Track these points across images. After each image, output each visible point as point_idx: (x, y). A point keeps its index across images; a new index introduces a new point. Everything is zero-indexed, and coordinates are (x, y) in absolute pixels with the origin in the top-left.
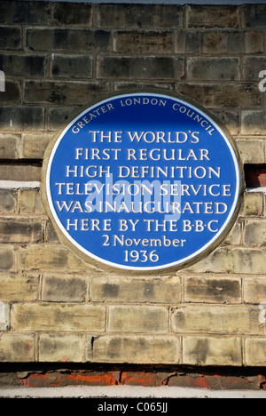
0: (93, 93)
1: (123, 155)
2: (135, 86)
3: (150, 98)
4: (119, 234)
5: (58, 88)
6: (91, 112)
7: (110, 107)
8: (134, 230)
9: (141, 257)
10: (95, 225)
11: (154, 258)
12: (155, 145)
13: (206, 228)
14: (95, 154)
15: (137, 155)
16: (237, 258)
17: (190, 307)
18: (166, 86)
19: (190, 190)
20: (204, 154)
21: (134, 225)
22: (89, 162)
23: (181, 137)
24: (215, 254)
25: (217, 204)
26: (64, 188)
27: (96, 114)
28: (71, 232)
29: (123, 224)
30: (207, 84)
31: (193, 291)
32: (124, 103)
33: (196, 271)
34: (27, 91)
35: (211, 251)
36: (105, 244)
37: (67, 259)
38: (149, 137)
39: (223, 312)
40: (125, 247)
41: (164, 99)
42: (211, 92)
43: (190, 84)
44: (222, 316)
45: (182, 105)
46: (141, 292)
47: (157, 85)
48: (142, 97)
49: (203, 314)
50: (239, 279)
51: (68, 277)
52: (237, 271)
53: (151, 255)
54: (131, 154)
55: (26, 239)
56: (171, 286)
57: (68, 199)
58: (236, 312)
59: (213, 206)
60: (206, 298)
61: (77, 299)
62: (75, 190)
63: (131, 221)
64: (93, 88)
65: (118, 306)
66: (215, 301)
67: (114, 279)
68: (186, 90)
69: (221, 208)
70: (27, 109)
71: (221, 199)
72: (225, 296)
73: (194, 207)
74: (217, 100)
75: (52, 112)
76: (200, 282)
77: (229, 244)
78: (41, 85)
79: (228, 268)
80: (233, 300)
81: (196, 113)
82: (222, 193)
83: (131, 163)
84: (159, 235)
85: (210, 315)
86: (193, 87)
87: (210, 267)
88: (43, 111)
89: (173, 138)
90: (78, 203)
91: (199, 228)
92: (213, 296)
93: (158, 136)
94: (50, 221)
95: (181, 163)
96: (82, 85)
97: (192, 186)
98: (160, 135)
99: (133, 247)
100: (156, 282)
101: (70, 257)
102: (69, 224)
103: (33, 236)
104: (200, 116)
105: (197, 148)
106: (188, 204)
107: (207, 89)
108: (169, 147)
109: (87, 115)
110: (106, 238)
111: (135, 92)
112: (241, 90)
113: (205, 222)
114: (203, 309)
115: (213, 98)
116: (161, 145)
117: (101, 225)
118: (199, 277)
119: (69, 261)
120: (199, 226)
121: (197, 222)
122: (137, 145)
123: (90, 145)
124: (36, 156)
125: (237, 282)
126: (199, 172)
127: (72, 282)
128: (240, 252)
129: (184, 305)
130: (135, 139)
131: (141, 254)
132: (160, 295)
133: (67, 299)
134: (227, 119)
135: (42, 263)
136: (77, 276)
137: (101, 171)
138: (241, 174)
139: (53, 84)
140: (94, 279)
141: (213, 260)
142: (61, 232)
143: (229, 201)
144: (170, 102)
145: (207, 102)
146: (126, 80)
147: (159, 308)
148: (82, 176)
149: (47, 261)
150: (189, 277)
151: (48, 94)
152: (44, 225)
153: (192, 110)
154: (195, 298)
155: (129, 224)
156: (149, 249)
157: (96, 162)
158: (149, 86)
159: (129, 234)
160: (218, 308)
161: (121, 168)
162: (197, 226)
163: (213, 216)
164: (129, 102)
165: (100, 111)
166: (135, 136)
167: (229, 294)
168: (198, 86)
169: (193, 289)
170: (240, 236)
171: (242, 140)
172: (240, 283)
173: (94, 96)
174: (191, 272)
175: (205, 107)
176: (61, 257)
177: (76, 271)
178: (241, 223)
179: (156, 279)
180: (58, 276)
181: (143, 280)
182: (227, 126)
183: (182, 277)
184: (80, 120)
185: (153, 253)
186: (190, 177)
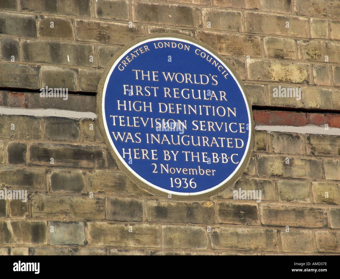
0: (131, 34)
1: (161, 92)
2: (163, 30)
4: (165, 163)
5: (103, 28)
6: (132, 52)
7: (147, 48)
8: (175, 160)
9: (184, 184)
10: (145, 155)
11: (193, 185)
13: (230, 160)
14: (139, 91)
15: (172, 93)
16: (254, 186)
17: (223, 228)
18: (187, 33)
19: (215, 127)
20: (223, 96)
21: (175, 156)
22: (135, 98)
24: (237, 183)
25: (236, 140)
27: (135, 54)
28: (127, 160)
29: (166, 153)
30: (219, 33)
31: (223, 213)
32: (157, 46)
33: (224, 197)
34: (78, 29)
36: (154, 172)
37: (125, 184)
38: (180, 78)
39: (246, 232)
40: (170, 175)
42: (222, 41)
43: (206, 32)
44: (246, 235)
45: (202, 51)
46: (185, 214)
47: (181, 31)
48: (171, 41)
49: (232, 234)
50: (256, 205)
51: (128, 199)
53: (191, 183)
54: (167, 92)
55: (91, 165)
56: (207, 209)
58: (256, 232)
59: (234, 141)
60: (234, 220)
61: (136, 219)
62: (126, 123)
63: (172, 152)
64: (132, 30)
65: (169, 226)
66: (240, 223)
67: (164, 203)
68: (203, 38)
70: (80, 46)
71: (238, 135)
72: (247, 219)
73: (219, 142)
74: (227, 48)
75: (101, 50)
76: (228, 206)
77: (247, 174)
78: (89, 24)
80: (253, 223)
81: (214, 59)
83: (168, 100)
85: (237, 234)
86: (208, 35)
88: (93, 49)
89: (198, 80)
90: (130, 134)
91: (225, 160)
92: (238, 219)
93: (186, 78)
94: (109, 150)
95: (207, 103)
96: (122, 26)
97: (216, 123)
98: (188, 77)
99: (176, 175)
100: (195, 205)
101: (128, 182)
102: (124, 153)
103: (96, 162)
106: (214, 138)
107: (220, 37)
108: (196, 87)
110: (154, 166)
112: (245, 40)
113: (229, 156)
114: (231, 229)
115: (224, 46)
116: (189, 86)
117: (150, 155)
118: (227, 202)
119: (127, 185)
120: (225, 158)
121: (222, 154)
123: (135, 83)
124: (90, 89)
125: (255, 207)
126: (221, 111)
127: (132, 204)
128: (255, 181)
129: (218, 226)
130: (169, 78)
131: (183, 181)
132: (199, 217)
133: (129, 218)
134: (236, 66)
135: (106, 186)
136: (136, 199)
137: (145, 106)
138: (251, 114)
139: (99, 24)
140: (148, 202)
141: (236, 187)
142: (119, 160)
143: (245, 137)
144: (193, 48)
145: (220, 49)
146: (156, 25)
147: (199, 228)
148: (130, 110)
149: (110, 184)
150: (220, 202)
151: (96, 33)
152: (104, 153)
153: (211, 56)
154: (225, 220)
155: (171, 154)
156: (189, 177)
157: (140, 98)
158: (174, 31)
159: (172, 164)
160: (243, 229)
161: (160, 104)
162: (223, 158)
163: (234, 150)
164: (160, 45)
165: (139, 52)
166: (168, 76)
167: (250, 217)
168: (213, 35)
169: (224, 212)
170: (255, 168)
171: (249, 84)
172: (258, 208)
173: (133, 38)
174: (220, 197)
175: (219, 53)
176: (121, 182)
177: (133, 194)
178: (254, 156)
179: (195, 203)
180: (120, 199)
181: (186, 204)
182: (238, 72)
183: (215, 201)
184: (124, 59)
185: (192, 181)
186: (214, 115)
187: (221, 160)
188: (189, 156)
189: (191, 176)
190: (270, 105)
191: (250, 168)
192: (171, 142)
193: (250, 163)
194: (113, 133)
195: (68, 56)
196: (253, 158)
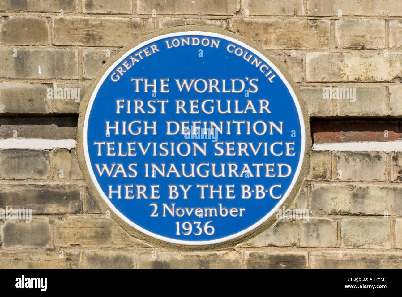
0: (134, 31)
1: (171, 107)
2: (182, 23)
3: (201, 37)
4: (169, 202)
5: (93, 26)
6: (133, 54)
7: (155, 49)
8: (185, 197)
9: (195, 230)
10: (141, 191)
11: (209, 230)
12: (207, 95)
13: (268, 194)
14: (139, 107)
15: (187, 107)
16: (303, 229)
18: (218, 23)
19: (249, 149)
20: (265, 106)
21: (185, 192)
22: (132, 116)
23: (238, 85)
24: (278, 225)
25: (280, 166)
26: (104, 148)
27: (138, 57)
28: (114, 200)
29: (173, 190)
30: (266, 20)
32: (170, 44)
33: (256, 245)
34: (57, 30)
35: (274, 221)
36: (153, 215)
37: (109, 233)
38: (201, 86)
40: (176, 218)
41: (216, 39)
42: (271, 30)
43: (246, 19)
45: (238, 46)
47: (209, 22)
48: (191, 37)
50: (305, 254)
51: (112, 253)
52: (303, 244)
53: (206, 227)
54: (180, 106)
55: (62, 210)
56: (228, 262)
57: (109, 161)
59: (276, 168)
62: (117, 151)
63: (182, 187)
64: (134, 25)
67: (165, 256)
68: (242, 28)
69: (285, 170)
70: (57, 52)
71: (284, 159)
73: (253, 170)
74: (278, 40)
75: (87, 56)
76: (261, 257)
78: (72, 22)
79: (293, 241)
81: (255, 56)
82: (285, 152)
83: (180, 117)
84: (214, 203)
86: (250, 23)
87: (272, 240)
88: (77, 54)
89: (229, 86)
90: (121, 166)
91: (260, 194)
93: (211, 85)
94: (89, 189)
95: (239, 117)
96: (120, 22)
97: (251, 144)
98: (214, 83)
99: (186, 218)
100: (211, 258)
101: (114, 231)
102: (111, 192)
103: (70, 205)
104: (259, 59)
105: (255, 98)
106: (246, 166)
107: (266, 26)
108: (224, 97)
109: (128, 59)
110: (153, 208)
112: (306, 27)
113: (267, 187)
115: (273, 37)
116: (215, 95)
117: (148, 192)
118: (260, 252)
119: (112, 235)
120: (260, 191)
121: (257, 187)
122: (187, 96)
123: (133, 96)
124: (70, 109)
125: (303, 257)
126: (260, 128)
127: (117, 259)
130: (185, 88)
131: (194, 226)
134: (289, 63)
135: (82, 237)
136: (123, 253)
137: (146, 128)
138: (306, 129)
139: (87, 21)
140: (142, 256)
141: (275, 231)
142: (102, 201)
143: (294, 162)
144: (224, 43)
145: (267, 42)
146: (171, 16)
148: (124, 133)
149: (88, 235)
150: (249, 252)
151: (82, 33)
152: (83, 194)
155: (180, 190)
156: (204, 220)
157: (140, 116)
158: (198, 23)
159: (180, 203)
161: (169, 123)
162: (258, 192)
163: (276, 180)
164: (176, 42)
165: (143, 54)
166: (183, 85)
168: (256, 23)
169: (254, 266)
170: (306, 203)
171: (308, 88)
172: (307, 258)
173: (136, 36)
174: (251, 246)
175: (265, 48)
176: (104, 230)
177: (121, 246)
178: (307, 187)
179: (212, 255)
180: (100, 253)
181: (198, 256)
182: (290, 72)
183: (242, 251)
184: (120, 65)
185: (209, 225)
186: (249, 133)
187: (254, 195)
188: (207, 191)
189: (208, 218)
190: (339, 115)
191: (298, 204)
192: (180, 173)
193: (300, 197)
194: (97, 166)
195: (39, 67)
196: (305, 190)
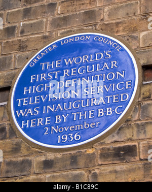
0: (45, 40)
2: (71, 31)
3: (80, 36)
5: (23, 42)
6: (42, 51)
8: (65, 121)
10: (40, 122)
12: (81, 64)
13: (114, 112)
14: (43, 77)
16: (135, 129)
17: (102, 168)
18: (91, 27)
20: (114, 64)
21: (65, 118)
24: (120, 129)
25: (122, 95)
27: (45, 52)
29: (58, 118)
30: (117, 21)
31: (104, 156)
32: (63, 42)
33: (106, 143)
34: (5, 47)
35: (117, 127)
36: (45, 134)
38: (78, 60)
39: (125, 168)
40: (58, 134)
42: (120, 25)
43: (106, 23)
44: (124, 171)
46: (69, 162)
47: (85, 28)
48: (75, 37)
49: (111, 172)
50: (136, 144)
51: (20, 159)
52: (135, 137)
53: (75, 136)
54: (66, 73)
56: (88, 155)
58: (134, 166)
59: (120, 96)
60: (113, 160)
61: (25, 173)
62: (28, 102)
63: (63, 115)
64: (45, 37)
65: (52, 175)
66: (119, 162)
67: (51, 156)
68: (104, 27)
70: (3, 58)
72: (127, 157)
74: (124, 29)
75: (18, 57)
76: (109, 149)
77: (130, 120)
78: (13, 42)
79: (129, 136)
80: (132, 159)
82: (125, 87)
85: (116, 172)
86: (108, 24)
87: (116, 138)
88: (13, 57)
90: (30, 109)
91: (109, 113)
92: (118, 158)
93: (84, 59)
94: (11, 125)
95: (99, 73)
96: (38, 37)
97: (105, 86)
98: (86, 57)
100: (78, 154)
101: (23, 146)
102: (23, 124)
104: (112, 41)
106: (102, 98)
107: (117, 24)
110: (46, 129)
111: (71, 35)
112: (140, 20)
114: (110, 168)
115: (121, 29)
118: (108, 146)
119: (22, 148)
120: (109, 111)
121: (108, 109)
124: (7, 85)
125: (135, 146)
127: (23, 162)
128: (137, 124)
129: (98, 167)
130: (69, 63)
131: (69, 136)
132: (82, 162)
133: (18, 174)
134: (130, 40)
136: (27, 158)
139: (20, 40)
140: (38, 158)
141: (118, 133)
144: (93, 36)
145: (117, 32)
146: (65, 29)
147: (80, 171)
148: (34, 92)
149: (8, 150)
150: (101, 147)
151: (17, 46)
152: (7, 128)
154: (105, 161)
155: (62, 118)
158: (79, 29)
160: (122, 166)
164: (66, 41)
167: (129, 155)
168: (112, 23)
169: (105, 155)
170: (138, 114)
171: (141, 51)
172: (137, 146)
173: (45, 42)
174: (103, 144)
175: (116, 35)
176: (17, 147)
177: (26, 154)
178: (138, 105)
179: (79, 152)
180: (14, 159)
181: (70, 154)
182: (131, 44)
183: (97, 148)
185: (77, 134)
186: (104, 80)
187: (105, 113)
189: (77, 131)
191: (133, 115)
192: (63, 108)
193: (134, 111)
196: (138, 106)
